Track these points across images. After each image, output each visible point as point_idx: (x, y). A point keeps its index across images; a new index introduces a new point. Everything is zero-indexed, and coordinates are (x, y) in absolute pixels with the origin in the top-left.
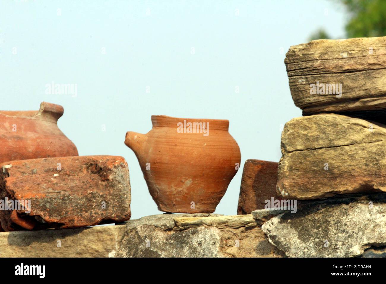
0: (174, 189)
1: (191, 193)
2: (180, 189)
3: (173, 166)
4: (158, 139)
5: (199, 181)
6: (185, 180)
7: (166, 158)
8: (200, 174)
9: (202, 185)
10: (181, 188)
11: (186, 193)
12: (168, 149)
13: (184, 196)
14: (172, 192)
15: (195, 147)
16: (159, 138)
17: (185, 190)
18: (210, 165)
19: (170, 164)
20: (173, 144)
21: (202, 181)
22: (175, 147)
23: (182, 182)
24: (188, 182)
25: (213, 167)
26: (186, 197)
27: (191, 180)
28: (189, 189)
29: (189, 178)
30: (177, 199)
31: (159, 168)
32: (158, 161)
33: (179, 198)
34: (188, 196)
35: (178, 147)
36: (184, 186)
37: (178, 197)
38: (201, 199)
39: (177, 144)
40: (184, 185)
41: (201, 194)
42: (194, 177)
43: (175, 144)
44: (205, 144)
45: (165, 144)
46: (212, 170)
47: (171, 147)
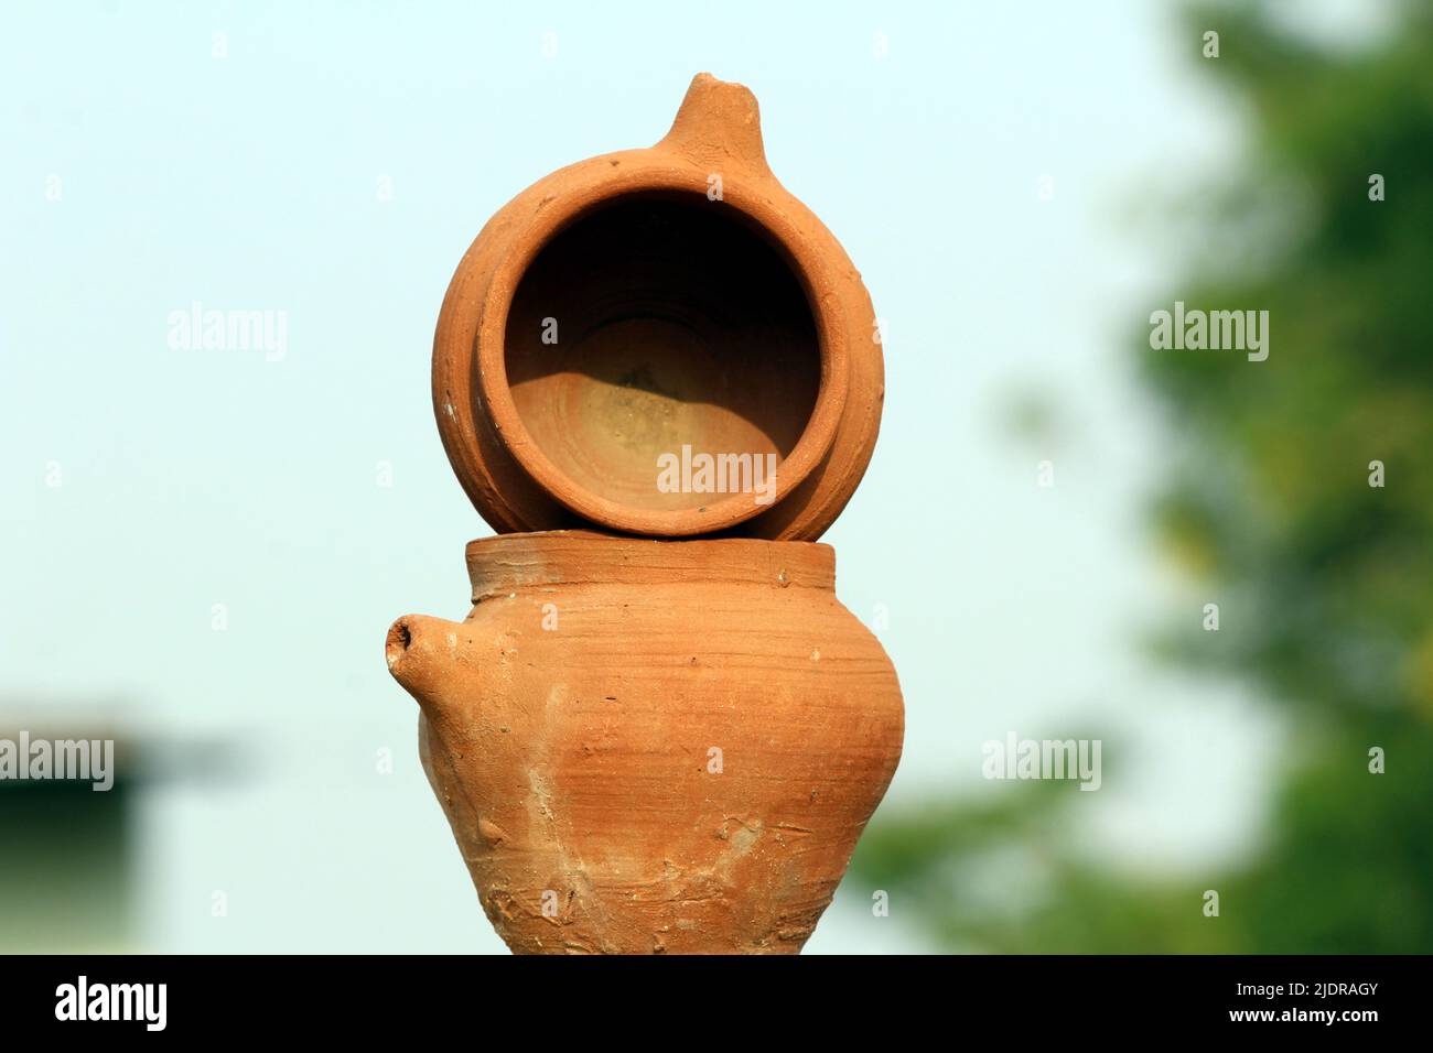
0: (677, 875)
1: (749, 890)
2: (705, 872)
3: (687, 762)
4: (589, 641)
5: (789, 829)
6: (731, 829)
7: (651, 727)
8: (799, 796)
9: (799, 849)
10: (712, 864)
11: (729, 893)
12: (656, 685)
13: (716, 905)
14: (659, 889)
15: (782, 669)
16: (597, 634)
17: (725, 878)
18: (844, 750)
19: (672, 754)
20: (678, 660)
21: (802, 831)
22: (689, 673)
23: (720, 837)
24: (745, 840)
25: (849, 762)
26: (726, 909)
27: (758, 824)
28: (744, 869)
29: (751, 815)
30: (682, 922)
31: (611, 778)
32: (607, 743)
33: (690, 918)
34: (735, 906)
35: (705, 674)
36: (725, 859)
37: (686, 913)
38: (782, 918)
39: (701, 659)
40: (724, 853)
41: (788, 893)
42: (775, 812)
43: (688, 659)
44: (817, 655)
45: (640, 658)
46: (845, 774)
47: (668, 672)
